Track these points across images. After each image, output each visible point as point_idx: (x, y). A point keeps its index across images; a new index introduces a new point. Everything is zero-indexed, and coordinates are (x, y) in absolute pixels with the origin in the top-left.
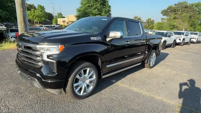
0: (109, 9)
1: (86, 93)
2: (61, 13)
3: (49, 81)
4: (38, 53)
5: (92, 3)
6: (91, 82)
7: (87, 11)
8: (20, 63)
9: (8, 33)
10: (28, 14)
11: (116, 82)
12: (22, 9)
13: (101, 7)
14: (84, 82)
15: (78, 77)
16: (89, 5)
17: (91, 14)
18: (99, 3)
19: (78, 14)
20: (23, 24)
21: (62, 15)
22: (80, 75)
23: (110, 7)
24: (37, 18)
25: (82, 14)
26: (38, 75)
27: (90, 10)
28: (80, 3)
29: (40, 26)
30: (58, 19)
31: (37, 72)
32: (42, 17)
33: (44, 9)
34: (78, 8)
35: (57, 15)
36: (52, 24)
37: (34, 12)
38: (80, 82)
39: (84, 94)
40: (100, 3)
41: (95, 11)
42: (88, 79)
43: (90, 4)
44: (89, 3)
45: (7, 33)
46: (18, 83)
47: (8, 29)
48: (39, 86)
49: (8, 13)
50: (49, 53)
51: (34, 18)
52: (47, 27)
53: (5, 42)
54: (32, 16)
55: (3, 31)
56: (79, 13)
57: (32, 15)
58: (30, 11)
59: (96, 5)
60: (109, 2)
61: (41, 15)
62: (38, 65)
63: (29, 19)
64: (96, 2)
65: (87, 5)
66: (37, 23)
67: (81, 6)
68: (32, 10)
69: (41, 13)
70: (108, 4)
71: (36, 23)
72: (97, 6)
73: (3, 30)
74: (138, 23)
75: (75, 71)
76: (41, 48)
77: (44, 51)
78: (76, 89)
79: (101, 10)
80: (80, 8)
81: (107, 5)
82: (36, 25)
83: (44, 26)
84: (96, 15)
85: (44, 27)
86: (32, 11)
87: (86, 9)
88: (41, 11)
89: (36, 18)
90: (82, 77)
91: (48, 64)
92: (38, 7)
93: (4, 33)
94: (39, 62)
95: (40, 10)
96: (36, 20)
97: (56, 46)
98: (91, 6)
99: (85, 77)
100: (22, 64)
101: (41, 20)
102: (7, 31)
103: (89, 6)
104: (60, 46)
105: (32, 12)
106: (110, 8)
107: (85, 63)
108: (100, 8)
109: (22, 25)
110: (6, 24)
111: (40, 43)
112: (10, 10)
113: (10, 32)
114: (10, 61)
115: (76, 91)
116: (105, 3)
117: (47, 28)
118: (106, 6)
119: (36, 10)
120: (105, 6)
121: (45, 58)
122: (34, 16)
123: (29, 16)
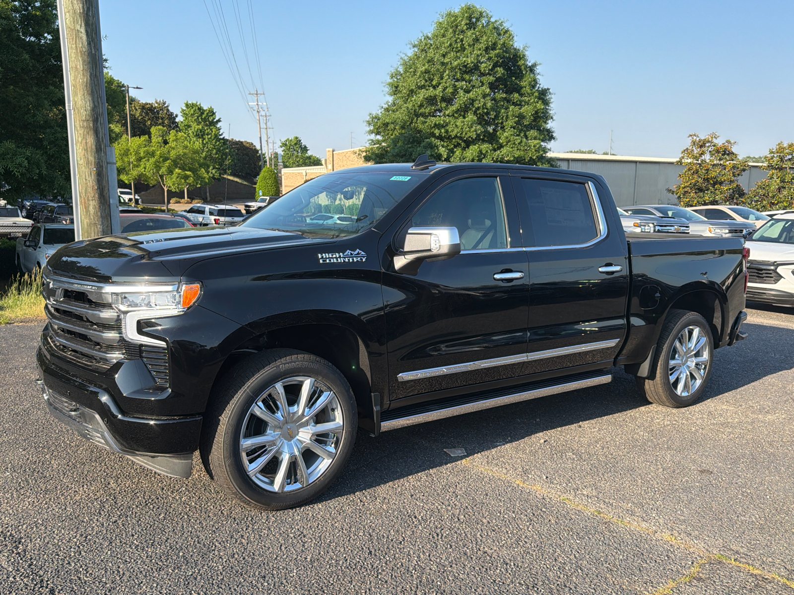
0: (540, 105)
1: (298, 486)
2: (298, 142)
3: (152, 423)
4: (106, 314)
5: (450, 82)
6: (321, 439)
7: (419, 124)
8: (49, 357)
9: (36, 246)
10: (137, 153)
11: (462, 458)
12: (91, 140)
13: (494, 99)
14: (290, 436)
15: (259, 410)
16: (431, 92)
17: (440, 138)
18: (485, 79)
19: (378, 142)
20: (93, 205)
21: (305, 149)
22: (271, 405)
23: (543, 95)
24: (177, 170)
25: (395, 142)
26: (105, 398)
27: (439, 119)
28: (387, 89)
29: (191, 211)
30: (284, 171)
31: (100, 387)
32: (201, 166)
33: (213, 123)
34: (378, 111)
35: (280, 151)
36: (253, 198)
37: (166, 142)
38: (270, 435)
39: (288, 488)
40: (492, 79)
41: (467, 125)
42: (306, 424)
43: (434, 87)
44: (434, 83)
45: (30, 250)
46: (43, 448)
47: (39, 229)
48: (107, 443)
49: (38, 156)
50: (145, 314)
51: (163, 170)
52: (221, 213)
53: (19, 291)
54: (152, 160)
55: (15, 238)
56: (379, 137)
57: (153, 154)
58: (143, 138)
59: (467, 91)
60: (538, 69)
61: (196, 152)
62: (106, 360)
63: (141, 176)
64: (467, 77)
65: (422, 95)
66: (180, 195)
67: (390, 99)
68: (153, 130)
69: (198, 144)
70: (534, 84)
71: (171, 194)
72: (471, 95)
73: (19, 232)
74: (584, 184)
75: (248, 384)
76: (117, 294)
77: (129, 306)
78: (251, 461)
79: (497, 117)
80: (387, 110)
81: (528, 89)
82: (171, 206)
83: (208, 208)
84: (468, 143)
85: (211, 213)
86: (156, 139)
87: (417, 115)
88: (200, 135)
89: (170, 172)
90: (279, 415)
91: (141, 357)
92: (185, 114)
93: (20, 248)
94: (110, 347)
95: (195, 127)
96: (170, 183)
97: (170, 288)
98: (443, 99)
99: (294, 413)
100: (56, 361)
101: (198, 177)
102: (32, 238)
103: (431, 100)
104: (184, 287)
105: (154, 139)
106: (546, 103)
107: (294, 357)
108: (489, 105)
109: (91, 209)
110: (31, 206)
111: (114, 279)
112: (50, 143)
113: (45, 243)
114: (25, 368)
115: (253, 468)
116: (520, 76)
117: (222, 219)
118: (521, 95)
119: (173, 132)
120: (516, 95)
121: (131, 334)
122: (166, 159)
123: (139, 159)
